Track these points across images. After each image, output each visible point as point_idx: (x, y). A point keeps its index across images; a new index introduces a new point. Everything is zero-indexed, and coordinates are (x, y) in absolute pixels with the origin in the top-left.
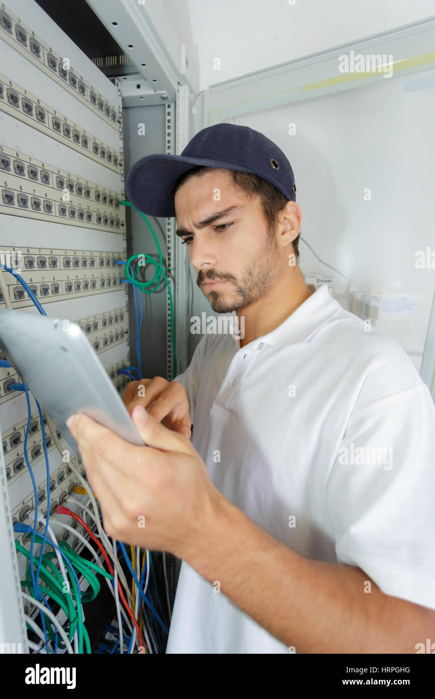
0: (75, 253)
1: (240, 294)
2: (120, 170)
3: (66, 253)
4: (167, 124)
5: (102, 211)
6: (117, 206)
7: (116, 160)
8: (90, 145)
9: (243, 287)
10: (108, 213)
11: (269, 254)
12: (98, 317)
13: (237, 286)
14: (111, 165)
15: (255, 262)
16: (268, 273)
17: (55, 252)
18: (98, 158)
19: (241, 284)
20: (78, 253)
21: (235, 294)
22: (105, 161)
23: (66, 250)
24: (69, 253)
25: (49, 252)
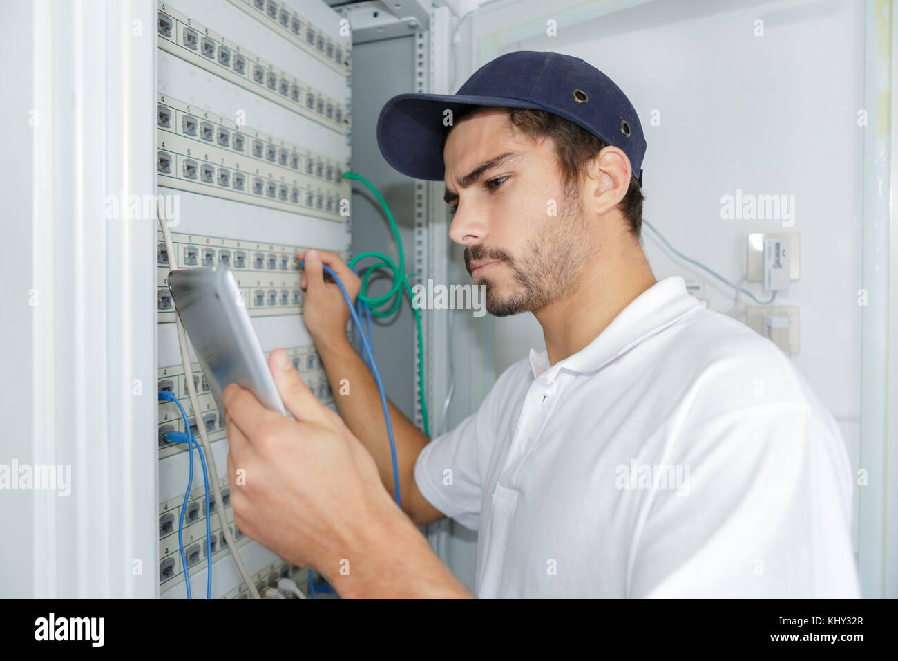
0: (271, 248)
1: (521, 282)
2: (344, 128)
3: (258, 246)
4: (418, 60)
5: (314, 188)
6: (339, 180)
7: (339, 115)
8: (303, 97)
9: (524, 271)
10: (324, 191)
11: (566, 222)
12: (300, 351)
13: (515, 269)
14: (332, 123)
15: (544, 233)
16: (568, 253)
17: (242, 245)
18: (313, 114)
19: (521, 266)
20: (276, 249)
21: (512, 282)
22: (323, 119)
23: (258, 244)
24: (262, 248)
25: (234, 244)
